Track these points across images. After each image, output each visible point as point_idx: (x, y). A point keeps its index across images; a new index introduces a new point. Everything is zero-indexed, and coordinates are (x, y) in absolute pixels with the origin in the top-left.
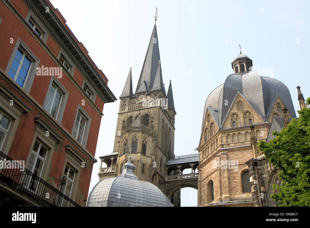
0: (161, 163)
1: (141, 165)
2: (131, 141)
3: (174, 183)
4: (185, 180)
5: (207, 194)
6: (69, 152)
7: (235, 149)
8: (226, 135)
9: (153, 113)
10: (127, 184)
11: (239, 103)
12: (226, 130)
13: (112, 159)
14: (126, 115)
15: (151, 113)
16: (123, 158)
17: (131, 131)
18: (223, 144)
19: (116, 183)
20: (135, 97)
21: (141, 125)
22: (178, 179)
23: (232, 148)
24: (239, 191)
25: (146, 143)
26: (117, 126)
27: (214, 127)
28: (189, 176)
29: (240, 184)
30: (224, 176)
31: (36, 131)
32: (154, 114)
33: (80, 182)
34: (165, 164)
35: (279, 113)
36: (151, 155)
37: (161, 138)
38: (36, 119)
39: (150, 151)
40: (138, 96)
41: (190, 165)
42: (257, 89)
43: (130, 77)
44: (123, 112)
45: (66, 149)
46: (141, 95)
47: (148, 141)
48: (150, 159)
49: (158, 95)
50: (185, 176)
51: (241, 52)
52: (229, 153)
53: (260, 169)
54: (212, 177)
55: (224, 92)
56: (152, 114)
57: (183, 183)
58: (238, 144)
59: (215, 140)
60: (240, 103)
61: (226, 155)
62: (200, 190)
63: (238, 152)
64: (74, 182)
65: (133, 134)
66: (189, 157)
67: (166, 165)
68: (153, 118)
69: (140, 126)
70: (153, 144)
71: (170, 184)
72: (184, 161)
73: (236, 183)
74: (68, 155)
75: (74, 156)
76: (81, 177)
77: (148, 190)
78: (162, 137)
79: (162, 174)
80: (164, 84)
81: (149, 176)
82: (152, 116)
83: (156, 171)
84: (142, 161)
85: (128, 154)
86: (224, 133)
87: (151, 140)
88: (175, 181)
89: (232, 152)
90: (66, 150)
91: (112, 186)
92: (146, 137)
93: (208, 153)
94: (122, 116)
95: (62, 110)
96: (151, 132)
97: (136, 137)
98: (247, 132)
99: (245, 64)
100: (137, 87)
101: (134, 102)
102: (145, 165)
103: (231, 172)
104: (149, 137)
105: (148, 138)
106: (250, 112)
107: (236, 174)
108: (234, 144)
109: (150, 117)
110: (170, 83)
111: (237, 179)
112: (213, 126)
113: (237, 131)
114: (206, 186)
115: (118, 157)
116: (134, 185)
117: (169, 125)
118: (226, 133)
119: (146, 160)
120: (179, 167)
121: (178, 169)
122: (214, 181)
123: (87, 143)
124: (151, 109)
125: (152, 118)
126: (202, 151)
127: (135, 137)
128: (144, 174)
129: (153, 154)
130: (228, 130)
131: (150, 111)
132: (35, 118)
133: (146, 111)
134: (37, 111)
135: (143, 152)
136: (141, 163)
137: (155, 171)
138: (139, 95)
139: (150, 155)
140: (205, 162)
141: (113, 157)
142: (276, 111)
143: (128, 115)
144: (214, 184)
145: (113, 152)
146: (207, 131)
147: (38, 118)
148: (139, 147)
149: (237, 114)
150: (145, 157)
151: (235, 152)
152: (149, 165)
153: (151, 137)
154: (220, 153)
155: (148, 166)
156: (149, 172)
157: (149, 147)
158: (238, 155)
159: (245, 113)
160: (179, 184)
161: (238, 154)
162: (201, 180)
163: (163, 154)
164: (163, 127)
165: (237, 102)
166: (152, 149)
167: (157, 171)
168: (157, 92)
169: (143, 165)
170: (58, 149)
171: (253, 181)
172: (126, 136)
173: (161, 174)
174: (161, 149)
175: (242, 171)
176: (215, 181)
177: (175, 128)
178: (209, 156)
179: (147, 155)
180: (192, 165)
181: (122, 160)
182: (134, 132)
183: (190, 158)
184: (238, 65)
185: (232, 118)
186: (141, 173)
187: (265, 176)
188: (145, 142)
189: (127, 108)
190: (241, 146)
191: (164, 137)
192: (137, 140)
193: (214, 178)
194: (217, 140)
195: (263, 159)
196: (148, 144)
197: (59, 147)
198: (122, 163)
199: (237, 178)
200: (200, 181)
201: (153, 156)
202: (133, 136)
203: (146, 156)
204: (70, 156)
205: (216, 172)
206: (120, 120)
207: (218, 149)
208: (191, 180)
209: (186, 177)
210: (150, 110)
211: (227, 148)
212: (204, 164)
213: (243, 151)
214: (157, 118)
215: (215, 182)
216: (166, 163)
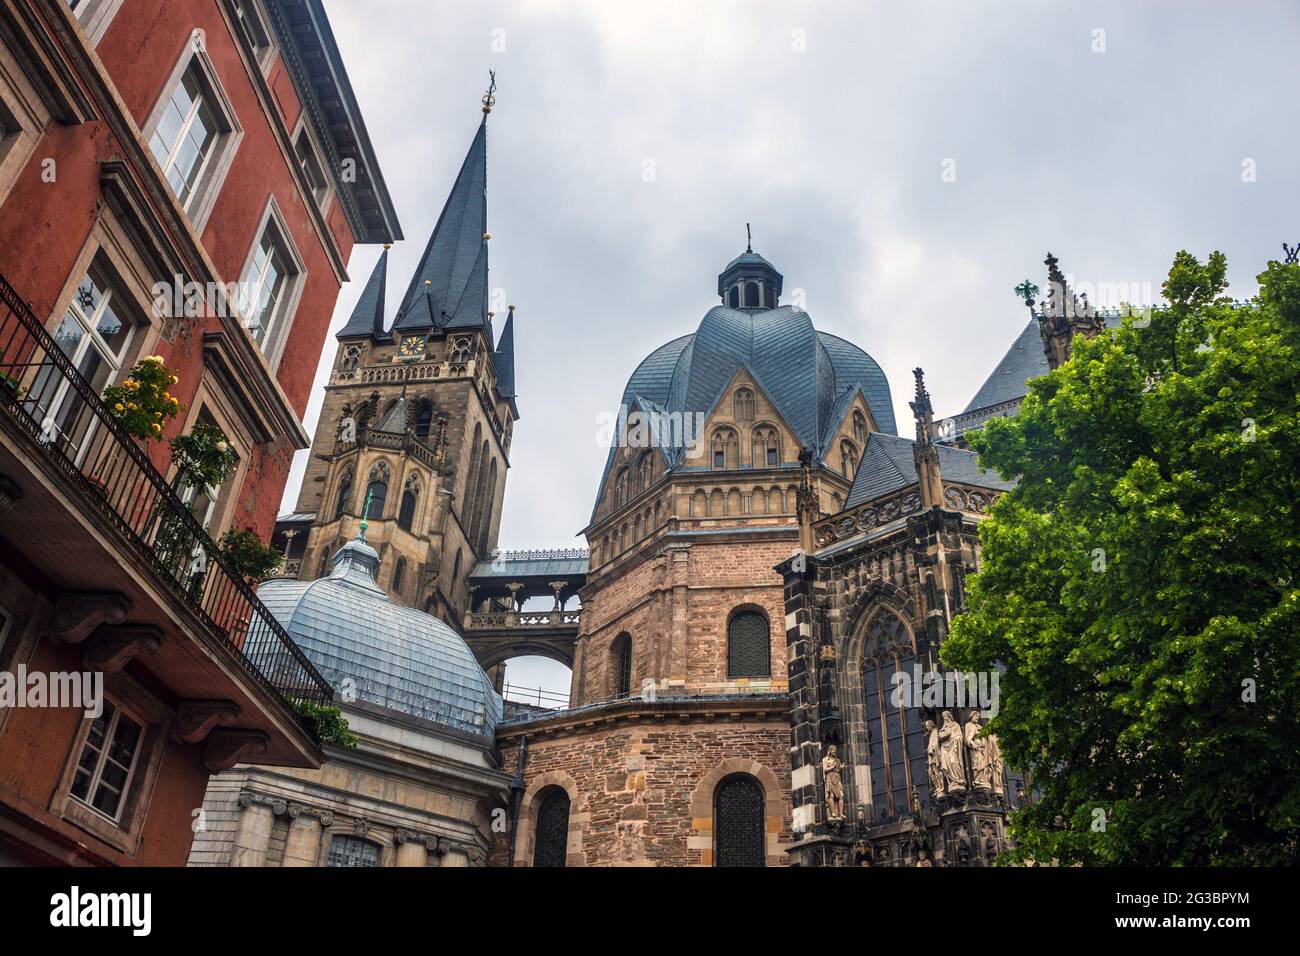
0: (456, 567)
1: (394, 560)
2: (366, 476)
3: (492, 639)
4: (529, 630)
5: (607, 678)
6: (216, 367)
7: (718, 538)
8: (692, 490)
9: (446, 400)
10: (353, 606)
11: (740, 396)
12: (691, 476)
13: (290, 534)
14: (353, 394)
15: (441, 399)
16: (333, 530)
17: (370, 446)
18: (678, 517)
19: (313, 599)
20: (391, 343)
21: (406, 429)
22: (507, 625)
23: (706, 533)
24: (717, 672)
25: (417, 491)
26: (317, 429)
27: (652, 466)
28: (545, 621)
29: (723, 650)
30: (675, 619)
31: (99, 219)
32: (452, 403)
33: (240, 501)
34: (468, 574)
35: (858, 441)
36: (431, 532)
37: (464, 484)
38: (105, 168)
39: (427, 519)
40: (400, 341)
41: (551, 584)
42: (798, 361)
43: (379, 275)
44: (342, 383)
45: (206, 350)
46: (411, 337)
47: (424, 484)
48: (424, 545)
49: (470, 344)
50: (530, 619)
51: (749, 247)
52: (695, 550)
53: (823, 590)
54: (630, 624)
55: (694, 354)
56: (444, 404)
57: (520, 639)
58: (728, 524)
59: (653, 504)
60: (744, 394)
61: (685, 555)
62: (582, 662)
63: (726, 548)
64: (216, 497)
65: (376, 455)
66: (551, 560)
67: (471, 575)
68: (446, 414)
69: (403, 432)
70: (440, 500)
71: (478, 640)
72: (533, 571)
73: (710, 647)
74: (209, 377)
75: (230, 389)
76: (249, 485)
77: (424, 637)
78: (467, 483)
79: (455, 604)
80: (492, 315)
81: (416, 600)
82: (444, 407)
83: (439, 591)
84: (396, 546)
85: (351, 518)
86: (687, 484)
87: (434, 483)
88: (496, 633)
89: (706, 548)
90: (206, 355)
91: (299, 605)
92: (419, 471)
93: (622, 547)
94: (338, 396)
95: (210, 189)
96: (438, 458)
97: (385, 465)
98: (757, 489)
99: (761, 286)
100: (401, 309)
101: (386, 357)
102: (406, 562)
103: (695, 610)
104: (430, 473)
105: (426, 475)
106: (774, 428)
107: (714, 617)
108: (713, 523)
109: (436, 413)
110: (510, 316)
111: (712, 634)
112: (649, 460)
113: (728, 482)
114: (606, 653)
115: (314, 526)
116: (377, 614)
117: (494, 451)
118: (691, 484)
119: (412, 547)
120: (514, 586)
121: (508, 593)
122: (635, 634)
123: (282, 361)
124: (443, 385)
125: (441, 414)
126: (601, 540)
127: (382, 466)
128: (401, 594)
129: (436, 530)
130: (698, 477)
131: (436, 391)
132: (103, 164)
133: (425, 390)
134: (114, 142)
135: (405, 522)
136: (393, 554)
137: (434, 590)
138: (405, 338)
139: (425, 533)
140: (607, 575)
141: (295, 530)
142: (850, 435)
143: (359, 396)
144: (637, 646)
145: (295, 513)
146: (625, 475)
147: (118, 166)
148: (393, 502)
149: (732, 429)
150: (409, 537)
151: (714, 549)
152: (420, 564)
153: (434, 473)
154: (666, 548)
155: (416, 569)
156: (416, 588)
157: (426, 507)
158: (723, 558)
159: (756, 428)
160: (508, 642)
161: (723, 555)
162: (587, 630)
163: (466, 538)
164: (474, 451)
165: (736, 392)
166: (435, 516)
167: (441, 590)
168: (469, 333)
169: (401, 563)
170: (174, 337)
171: (798, 627)
172: (350, 460)
173: (453, 605)
174: (460, 519)
175: (731, 608)
176: (638, 636)
177: (510, 461)
178: (624, 557)
179: (415, 530)
180: (558, 585)
181: (326, 537)
182: (380, 447)
183: (552, 564)
184: (741, 286)
185: (714, 438)
186: (389, 586)
187: (835, 613)
188: (412, 486)
189: (359, 372)
190: (737, 531)
191: (475, 483)
192: (387, 476)
193: (638, 626)
194: (659, 504)
195: (836, 558)
196: (422, 494)
197: (182, 329)
198: (327, 547)
199: (716, 630)
200: (584, 635)
201: (437, 537)
202: (375, 460)
203: (413, 535)
204: (214, 385)
205: (647, 608)
206: (331, 410)
207: (660, 533)
208: (549, 633)
209: (533, 621)
210: (439, 388)
211: (690, 533)
212: (602, 582)
213: (741, 547)
214: (458, 417)
215: (640, 640)
216: (471, 572)
